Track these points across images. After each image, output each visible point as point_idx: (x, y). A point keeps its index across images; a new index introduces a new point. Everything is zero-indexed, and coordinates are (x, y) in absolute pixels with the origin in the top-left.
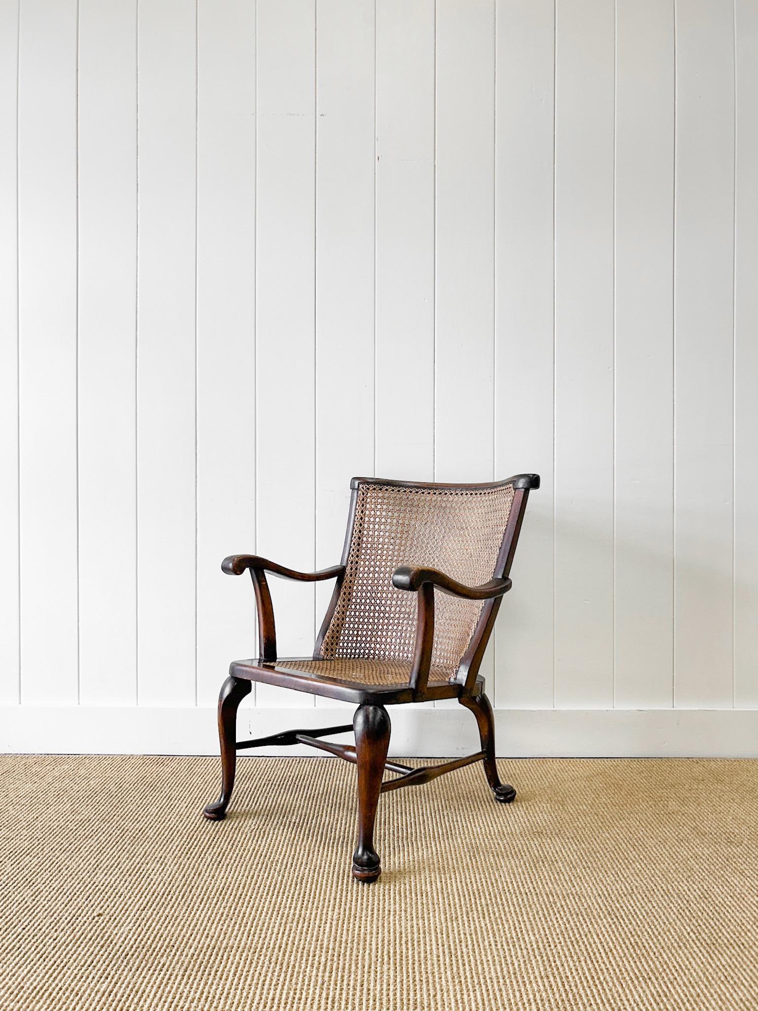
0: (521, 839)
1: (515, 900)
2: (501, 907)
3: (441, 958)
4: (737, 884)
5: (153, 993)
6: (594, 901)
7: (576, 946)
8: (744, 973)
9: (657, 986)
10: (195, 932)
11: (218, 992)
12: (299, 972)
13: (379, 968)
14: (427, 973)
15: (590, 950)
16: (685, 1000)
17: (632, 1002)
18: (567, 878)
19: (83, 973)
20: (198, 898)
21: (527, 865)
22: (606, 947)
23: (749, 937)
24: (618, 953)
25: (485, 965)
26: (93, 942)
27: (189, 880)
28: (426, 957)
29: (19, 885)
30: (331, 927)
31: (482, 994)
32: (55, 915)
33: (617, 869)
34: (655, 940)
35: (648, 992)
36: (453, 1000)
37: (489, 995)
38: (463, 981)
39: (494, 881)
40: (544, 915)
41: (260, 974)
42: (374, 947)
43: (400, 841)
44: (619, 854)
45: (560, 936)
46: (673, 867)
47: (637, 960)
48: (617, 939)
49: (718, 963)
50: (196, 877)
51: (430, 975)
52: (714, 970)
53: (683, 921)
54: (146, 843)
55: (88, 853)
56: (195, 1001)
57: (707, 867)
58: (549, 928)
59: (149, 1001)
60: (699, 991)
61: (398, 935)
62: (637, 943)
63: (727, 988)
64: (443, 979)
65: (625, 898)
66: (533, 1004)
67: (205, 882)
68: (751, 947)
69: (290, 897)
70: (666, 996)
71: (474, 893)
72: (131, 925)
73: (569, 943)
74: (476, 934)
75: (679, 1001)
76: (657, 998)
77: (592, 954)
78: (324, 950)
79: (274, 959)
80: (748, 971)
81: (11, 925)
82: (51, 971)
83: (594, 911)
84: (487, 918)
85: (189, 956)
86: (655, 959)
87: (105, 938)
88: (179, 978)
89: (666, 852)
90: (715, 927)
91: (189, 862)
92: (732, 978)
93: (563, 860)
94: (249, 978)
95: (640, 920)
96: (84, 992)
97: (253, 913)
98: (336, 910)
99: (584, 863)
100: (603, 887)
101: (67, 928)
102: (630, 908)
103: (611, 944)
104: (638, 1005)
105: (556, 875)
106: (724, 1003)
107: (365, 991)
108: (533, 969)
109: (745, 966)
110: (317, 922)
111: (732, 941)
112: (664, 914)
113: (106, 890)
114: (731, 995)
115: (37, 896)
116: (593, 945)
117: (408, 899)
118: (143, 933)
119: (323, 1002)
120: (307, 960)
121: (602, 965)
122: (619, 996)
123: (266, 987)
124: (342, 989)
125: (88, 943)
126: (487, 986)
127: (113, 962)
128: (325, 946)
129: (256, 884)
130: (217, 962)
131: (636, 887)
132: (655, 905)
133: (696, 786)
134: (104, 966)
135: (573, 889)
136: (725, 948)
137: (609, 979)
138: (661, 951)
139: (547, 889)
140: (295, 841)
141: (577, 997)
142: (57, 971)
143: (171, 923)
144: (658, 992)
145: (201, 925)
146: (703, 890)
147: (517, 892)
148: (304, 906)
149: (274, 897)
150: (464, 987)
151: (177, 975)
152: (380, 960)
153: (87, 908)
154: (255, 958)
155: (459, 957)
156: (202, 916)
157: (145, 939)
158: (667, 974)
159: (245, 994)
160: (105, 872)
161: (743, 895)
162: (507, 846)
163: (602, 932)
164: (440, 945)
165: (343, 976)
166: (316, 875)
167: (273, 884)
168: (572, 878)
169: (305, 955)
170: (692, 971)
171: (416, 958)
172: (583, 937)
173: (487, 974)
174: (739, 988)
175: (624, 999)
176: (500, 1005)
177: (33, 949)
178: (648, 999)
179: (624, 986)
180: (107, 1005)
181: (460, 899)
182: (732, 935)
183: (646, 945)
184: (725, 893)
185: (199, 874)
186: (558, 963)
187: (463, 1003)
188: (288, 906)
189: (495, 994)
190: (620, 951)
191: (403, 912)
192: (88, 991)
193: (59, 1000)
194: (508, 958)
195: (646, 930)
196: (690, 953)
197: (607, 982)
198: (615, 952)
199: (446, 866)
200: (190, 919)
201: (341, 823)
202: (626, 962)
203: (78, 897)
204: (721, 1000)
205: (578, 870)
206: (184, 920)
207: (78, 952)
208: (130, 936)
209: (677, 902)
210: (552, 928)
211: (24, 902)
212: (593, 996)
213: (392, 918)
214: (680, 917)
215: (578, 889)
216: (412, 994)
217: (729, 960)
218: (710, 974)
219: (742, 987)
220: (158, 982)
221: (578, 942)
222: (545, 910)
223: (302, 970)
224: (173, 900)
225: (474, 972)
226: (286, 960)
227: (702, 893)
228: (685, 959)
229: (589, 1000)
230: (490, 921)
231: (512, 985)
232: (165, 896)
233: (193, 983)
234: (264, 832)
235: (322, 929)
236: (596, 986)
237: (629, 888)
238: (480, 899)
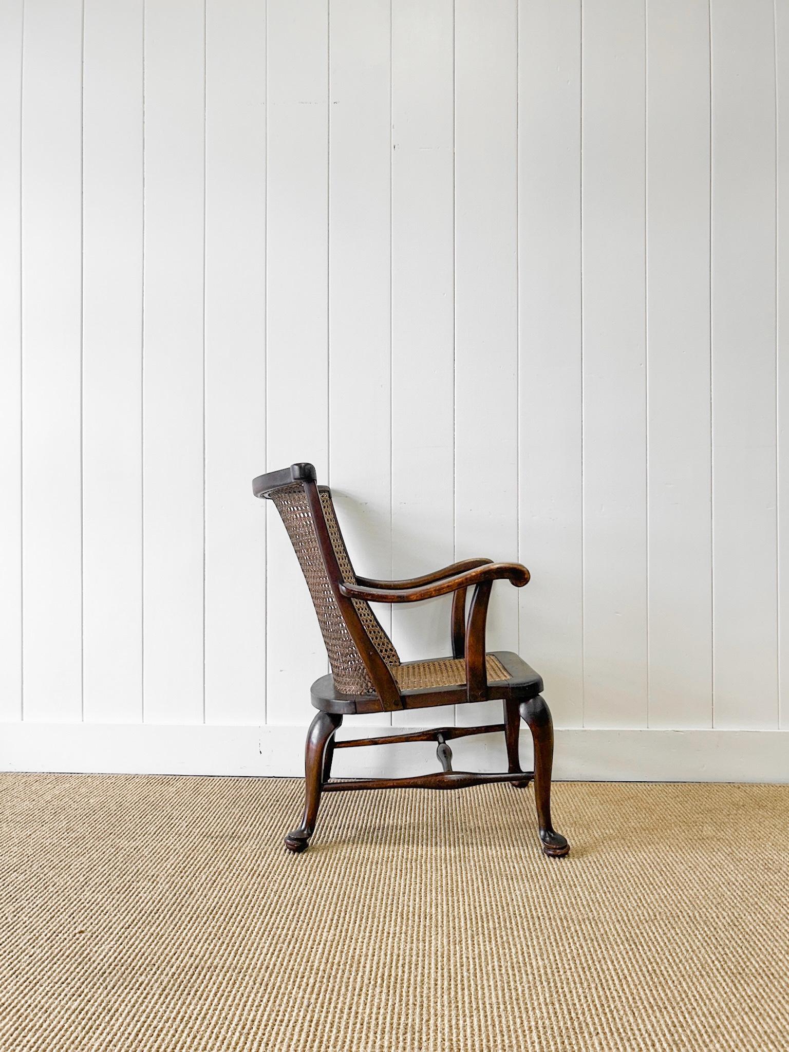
0: (539, 862)
1: (525, 924)
2: (509, 931)
3: (439, 982)
4: (772, 911)
5: (126, 1011)
6: (612, 927)
7: (588, 973)
8: (771, 1004)
9: (673, 1016)
10: (179, 951)
11: (196, 1012)
12: (284, 994)
13: (370, 991)
14: (422, 996)
15: (602, 977)
16: (703, 1032)
17: (644, 1032)
18: (585, 903)
19: (55, 991)
20: (186, 917)
21: (543, 889)
22: (620, 974)
23: (780, 967)
24: (633, 981)
25: (486, 990)
26: (71, 959)
27: (180, 899)
28: (422, 981)
30: (324, 948)
31: (479, 1020)
32: (35, 931)
33: (640, 894)
34: (675, 968)
35: (662, 1022)
36: (447, 1025)
37: (486, 1021)
38: (460, 1006)
39: (505, 905)
40: (556, 940)
41: (243, 995)
42: (368, 969)
43: (409, 863)
44: (644, 879)
45: (571, 962)
46: (703, 893)
47: (653, 988)
48: (633, 966)
49: (744, 994)
50: (187, 896)
51: (425, 999)
52: (738, 1001)
53: (708, 949)
54: (139, 862)
55: (78, 870)
56: (170, 1021)
57: (740, 894)
58: (560, 954)
59: (121, 1020)
60: (719, 1023)
61: (395, 957)
62: (655, 971)
63: (750, 1020)
64: (439, 1004)
65: (646, 924)
66: (534, 1031)
67: (197, 901)
68: (781, 977)
69: (284, 917)
70: (682, 1026)
71: (482, 916)
72: (113, 942)
73: (580, 970)
74: (480, 958)
75: (696, 1032)
76: (672, 1029)
77: (604, 981)
78: (313, 972)
79: (259, 980)
80: (776, 1002)
82: (22, 988)
83: (611, 937)
84: (493, 942)
85: (170, 975)
86: (673, 988)
87: (84, 955)
88: (156, 997)
89: (696, 878)
90: (744, 956)
91: (182, 880)
92: (758, 1009)
93: (583, 884)
94: (231, 999)
95: (661, 947)
96: (54, 1009)
97: (243, 932)
98: (332, 931)
99: (605, 888)
100: (623, 913)
101: (45, 944)
102: (651, 934)
103: (626, 971)
104: (650, 1035)
105: (573, 900)
106: (746, 1036)
107: (353, 1014)
108: (538, 995)
109: (772, 997)
110: (310, 943)
111: (761, 971)
112: (688, 941)
113: (92, 908)
114: (755, 1027)
115: (18, 913)
116: (607, 972)
117: (410, 921)
118: (124, 951)
119: (306, 1024)
120: (294, 982)
121: (614, 992)
122: (630, 1025)
123: (247, 1008)
124: (328, 1012)
125: (65, 960)
126: (485, 1012)
127: (88, 980)
128: (315, 967)
129: (249, 904)
130: (199, 981)
131: (660, 913)
132: (678, 932)
133: (735, 812)
134: (78, 984)
135: (590, 914)
136: (752, 978)
137: (620, 1007)
138: (681, 979)
139: (562, 913)
140: (297, 862)
141: (584, 1025)
142: (28, 988)
143: (155, 942)
144: (673, 1022)
145: (187, 943)
146: (733, 918)
147: (529, 916)
148: (298, 927)
149: (268, 917)
150: (461, 1012)
151: (154, 994)
152: (372, 982)
153: (69, 926)
154: (240, 979)
155: (459, 982)
156: (189, 935)
157: (125, 957)
158: (685, 1004)
159: (223, 1015)
160: (93, 889)
161: (777, 924)
162: (523, 869)
163: (617, 959)
164: (439, 969)
165: (330, 999)
166: (314, 896)
167: (268, 904)
168: (591, 903)
169: (293, 976)
170: (713, 1001)
171: (412, 981)
172: (597, 963)
173: (487, 999)
174: (764, 1019)
175: (635, 1028)
176: (498, 1031)
177: (6, 965)
178: (662, 1030)
179: (636, 1014)
180: (76, 1023)
181: (466, 923)
182: (761, 964)
183: (665, 973)
184: (757, 921)
185: (191, 893)
186: (566, 989)
187: (458, 1029)
188: (280, 926)
189: (493, 1020)
190: (635, 978)
191: (403, 935)
192: (58, 1009)
193: (26, 1017)
194: (512, 983)
195: (666, 958)
196: (713, 982)
197: (618, 1011)
198: (629, 979)
199: (455, 889)
200: (175, 938)
202: (641, 991)
203: (61, 914)
204: (743, 1032)
205: (598, 895)
206: (169, 939)
207: (53, 970)
208: (110, 953)
209: (703, 929)
210: (563, 954)
212: (601, 1025)
213: (390, 940)
214: (705, 944)
215: (595, 914)
216: (403, 1018)
217: (755, 991)
218: (734, 1004)
219: (768, 1019)
220: (133, 1001)
221: (590, 968)
222: (557, 934)
223: (287, 992)
224: (161, 918)
225: (473, 997)
226: (272, 981)
227: (732, 921)
228: (706, 988)
229: (596, 1029)
230: (497, 945)
231: (513, 1012)
232: (153, 914)
233: (170, 1003)
234: (265, 853)
235: (314, 950)
236: (605, 1014)
237: (651, 914)
238: (488, 922)
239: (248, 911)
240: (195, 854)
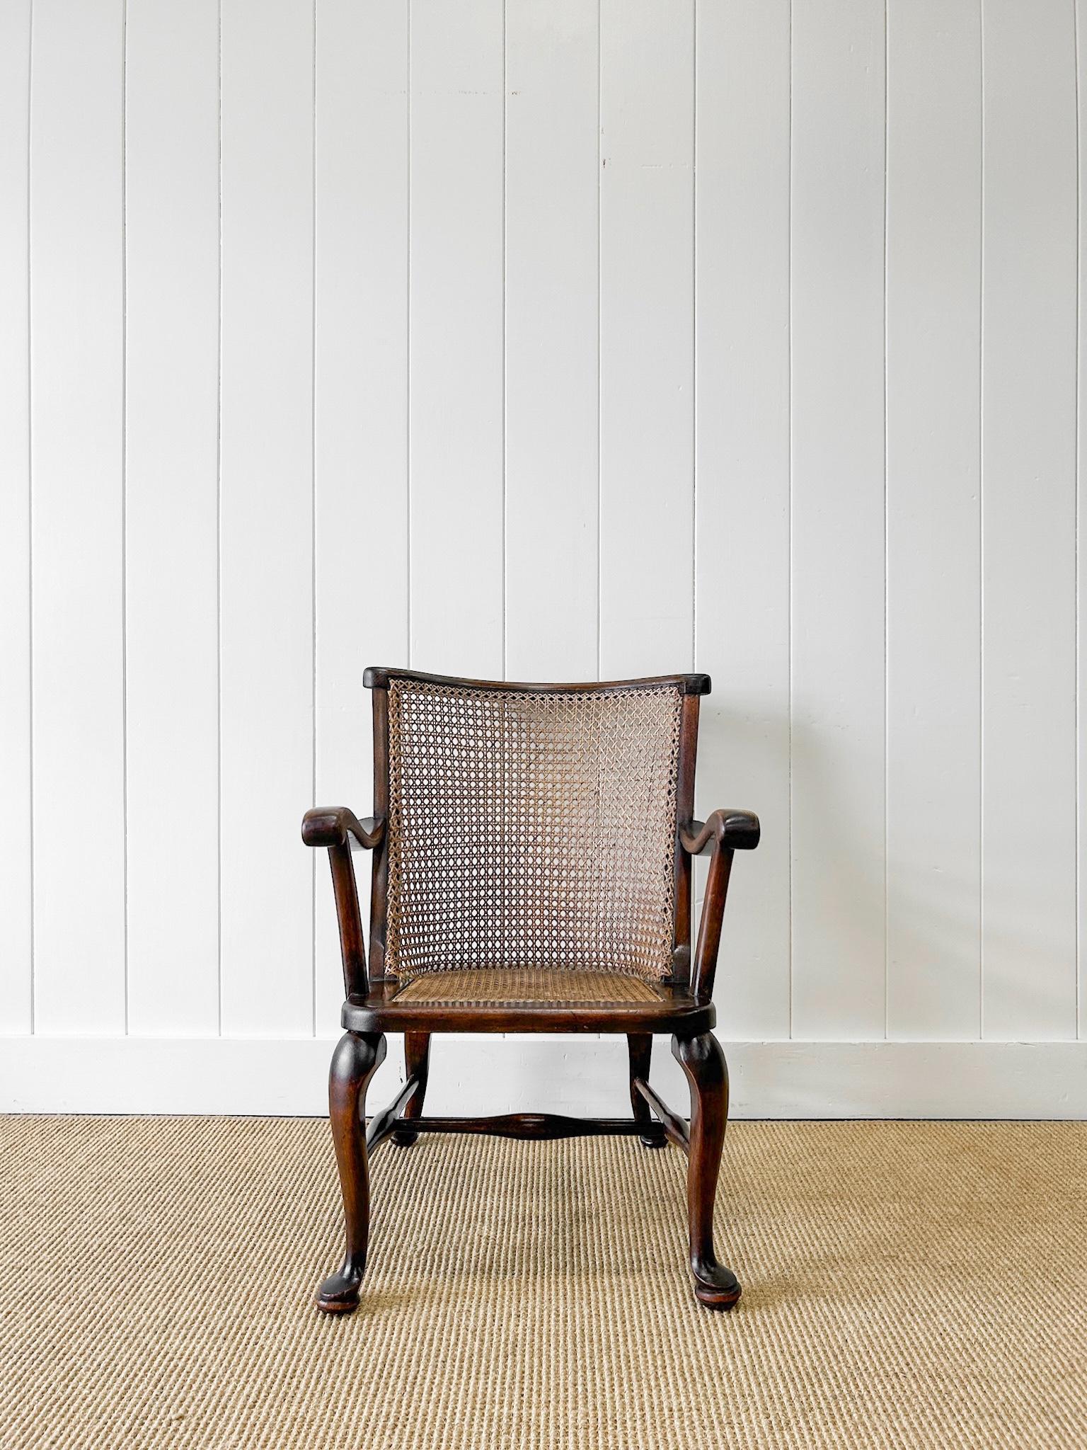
27: (325, 1348)
29: (41, 1357)
32: (105, 1416)
39: (837, 1352)
50: (336, 1344)
54: (246, 1277)
55: (152, 1295)
67: (353, 1351)
69: (498, 1381)
71: (808, 1374)
72: (234, 1437)
81: (32, 1434)
83: (1017, 1408)
97: (440, 1411)
115: (72, 1380)
117: (699, 1386)
129: (437, 1356)
143: (303, 1434)
149: (472, 1381)
153: (157, 1404)
156: (354, 1418)
160: (183, 1332)
166: (537, 1340)
167: (467, 1355)
185: (341, 1337)
188: (497, 1399)
200: (333, 1425)
203: (141, 1381)
211: (50, 1391)
232: (287, 1380)
238: (821, 1386)
239: (439, 1372)
240: (331, 1262)
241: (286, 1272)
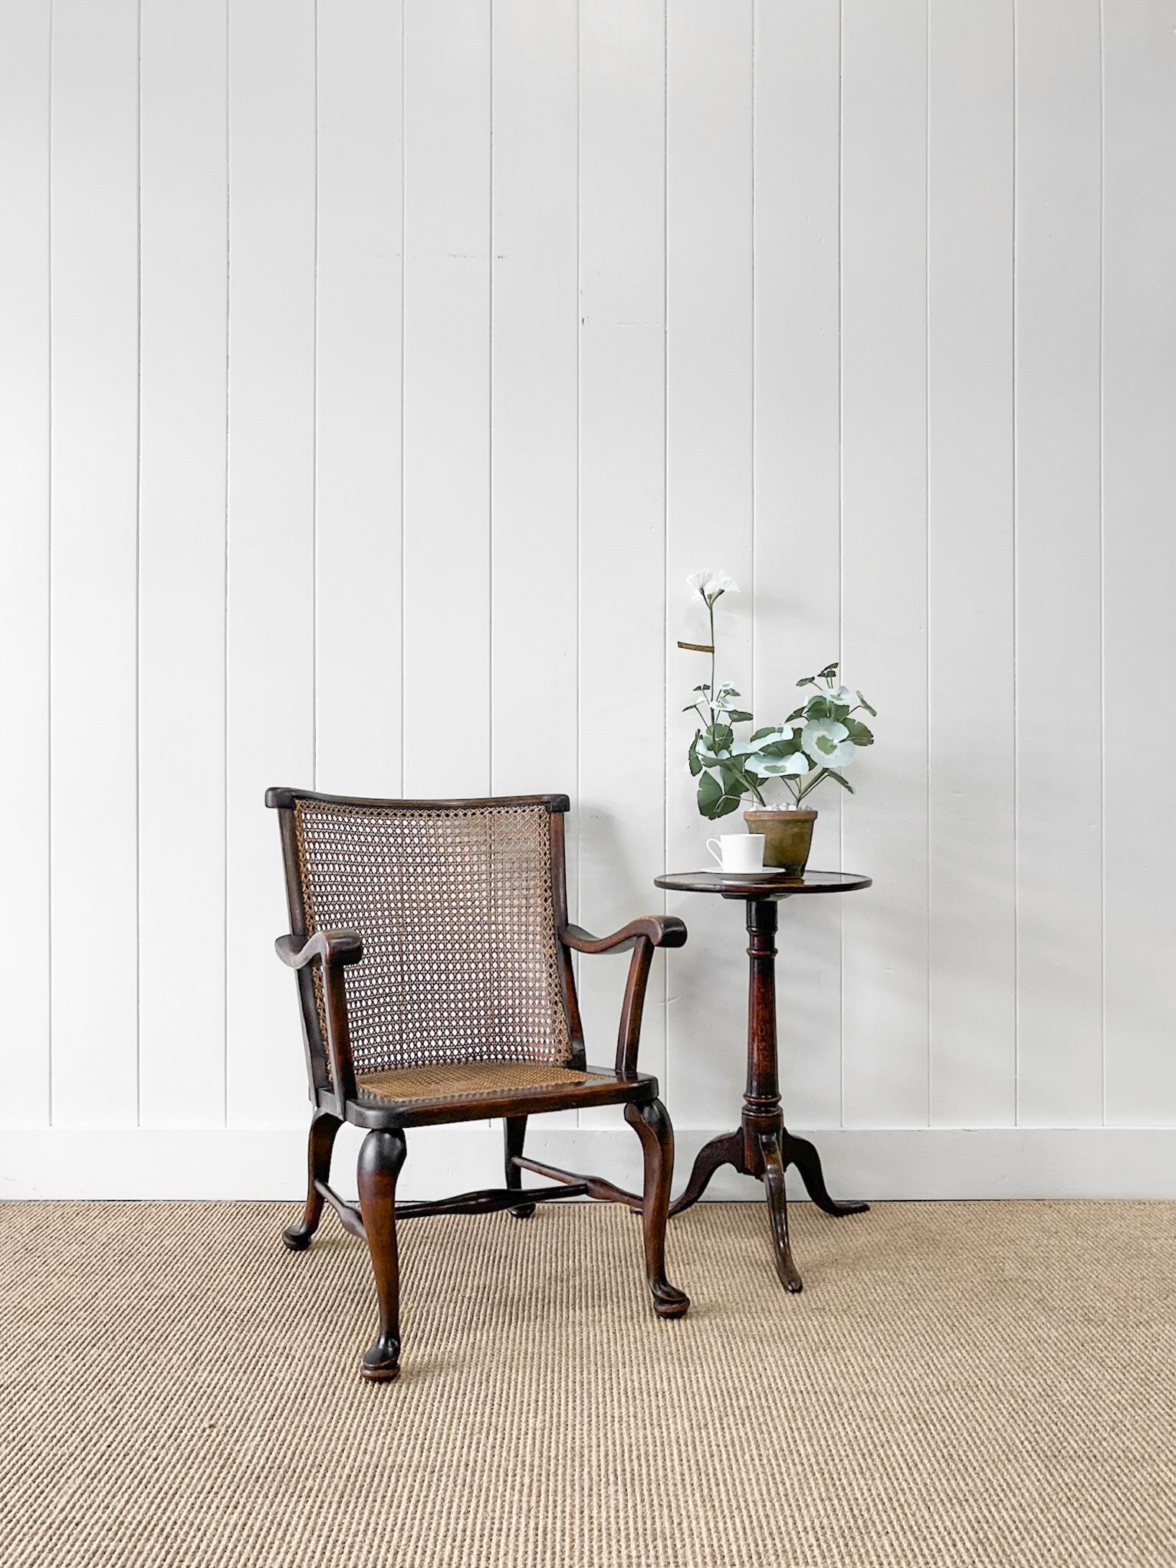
0: (794, 1317)
1: (785, 1400)
2: (766, 1410)
3: (687, 1477)
4: (1093, 1376)
5: (302, 1524)
6: (895, 1401)
7: (869, 1460)
8: (1094, 1494)
9: (976, 1510)
10: (347, 1447)
11: (390, 1522)
12: (495, 1497)
13: (603, 1491)
14: (668, 1495)
15: (887, 1465)
16: (1013, 1528)
17: (942, 1529)
18: (858, 1371)
19: (202, 1502)
20: (345, 1402)
21: (803, 1353)
22: (909, 1461)
23: (1104, 1448)
24: (926, 1469)
25: (746, 1486)
26: (209, 1463)
27: (329, 1378)
28: (666, 1476)
29: (90, 1388)
30: (534, 1438)
31: (743, 1522)
32: (149, 1427)
33: (927, 1358)
34: (976, 1451)
35: (963, 1517)
36: (704, 1529)
37: (751, 1522)
38: (717, 1506)
40: (826, 1420)
41: (443, 1499)
42: (594, 1463)
43: (623, 1323)
44: (931, 1338)
45: (847, 1447)
46: (1007, 1355)
47: (950, 1476)
48: (924, 1451)
49: (1060, 1481)
51: (672, 1499)
52: (1054, 1490)
53: (1015, 1427)
54: (260, 1328)
55: (180, 1342)
56: (361, 1535)
57: (1053, 1355)
58: (833, 1437)
59: (297, 1535)
60: (1032, 1517)
61: (626, 1448)
62: (951, 1456)
63: (1069, 1512)
64: (690, 1503)
65: (937, 1397)
66: (811, 1532)
68: (1106, 1460)
69: (474, 1400)
70: (988, 1522)
71: (729, 1392)
72: (258, 1439)
73: (859, 1456)
74: (733, 1446)
75: (1005, 1528)
76: (976, 1525)
77: (889, 1470)
78: (527, 1468)
79: (460, 1481)
80: (1099, 1491)
81: (90, 1441)
82: (157, 1501)
84: (748, 1425)
85: (344, 1477)
86: (975, 1476)
87: (225, 1456)
88: (334, 1506)
89: (998, 1335)
90: (1059, 1435)
91: (325, 1354)
92: (1077, 1500)
93: (853, 1346)
94: (429, 1505)
95: (957, 1426)
96: (208, 1526)
98: (540, 1416)
99: (882, 1351)
100: (907, 1383)
101: (168, 1444)
102: (944, 1409)
103: (916, 1457)
104: (949, 1533)
105: (843, 1367)
106: (1064, 1531)
107: (586, 1519)
108: (810, 1489)
109: (1095, 1485)
111: (1081, 1453)
112: (990, 1417)
113: (215, 1393)
114: (1075, 1522)
115: (118, 1403)
116: (892, 1459)
117: (638, 1401)
118: (276, 1449)
119: (531, 1533)
120: (505, 1481)
121: (903, 1483)
122: (925, 1522)
123: (453, 1516)
124: (555, 1518)
125: (201, 1463)
126: (749, 1512)
127: (241, 1487)
128: (527, 1463)
130: (383, 1485)
132: (978, 1405)
133: (1045, 1242)
134: (230, 1492)
135: (866, 1386)
136: (1070, 1461)
137: (911, 1501)
138: (984, 1465)
139: (830, 1385)
140: (473, 1324)
141: (870, 1523)
142: (166, 1501)
143: (313, 1436)
144: (976, 1517)
145: (355, 1437)
146: (1045, 1386)
147: (789, 1390)
148: (495, 1411)
149: (452, 1400)
150: (718, 1512)
151: (331, 1503)
152: (604, 1480)
153: (192, 1418)
154: (435, 1479)
155: (711, 1475)
156: (355, 1426)
157: (280, 1457)
158: (990, 1495)
159: (425, 1525)
160: (209, 1368)
161: (1100, 1393)
162: (774, 1328)
163: (904, 1442)
164: (685, 1460)
165: (555, 1501)
166: (507, 1371)
167: (448, 1382)
168: (866, 1371)
169: (502, 1475)
170: (1024, 1491)
171: (653, 1477)
172: (879, 1448)
173: (748, 1496)
174: (1086, 1512)
175: (931, 1525)
176: (767, 1534)
177: (127, 1471)
178: (963, 1527)
179: (932, 1509)
180: (242, 1542)
181: (709, 1401)
182: (1081, 1444)
183: (964, 1458)
184: (1076, 1390)
185: (343, 1370)
186: (845, 1481)
187: (718, 1532)
188: (471, 1411)
189: (759, 1521)
190: (928, 1465)
191: (632, 1419)
192: (213, 1525)
193: (176, 1536)
194: (777, 1476)
195: (965, 1439)
196: (1023, 1468)
197: (909, 1505)
198: (920, 1466)
199: (689, 1356)
200: (338, 1430)
201: (537, 1298)
202: (936, 1480)
203: (177, 1403)
204: (1060, 1527)
205: (874, 1360)
206: (330, 1432)
207: (190, 1475)
208: (259, 1453)
209: (1009, 1401)
210: (837, 1438)
211: (101, 1411)
212: (891, 1523)
213: (617, 1425)
214: (1011, 1421)
215: (873, 1386)
216: (649, 1522)
217: (1074, 1477)
218: (1048, 1494)
219: (1090, 1512)
220: (306, 1511)
221: (871, 1455)
222: (827, 1413)
223: (499, 1494)
224: (311, 1404)
225: (731, 1493)
226: (477, 1481)
227: (1044, 1390)
228: (1015, 1476)
229: (884, 1528)
230: (752, 1429)
231: (782, 1510)
232: (299, 1400)
233: (354, 1512)
234: (428, 1312)
235: (521, 1441)
236: (895, 1509)
237: (943, 1383)
238: (738, 1400)
239: (424, 1393)
240: (333, 1317)
241: (294, 1324)
